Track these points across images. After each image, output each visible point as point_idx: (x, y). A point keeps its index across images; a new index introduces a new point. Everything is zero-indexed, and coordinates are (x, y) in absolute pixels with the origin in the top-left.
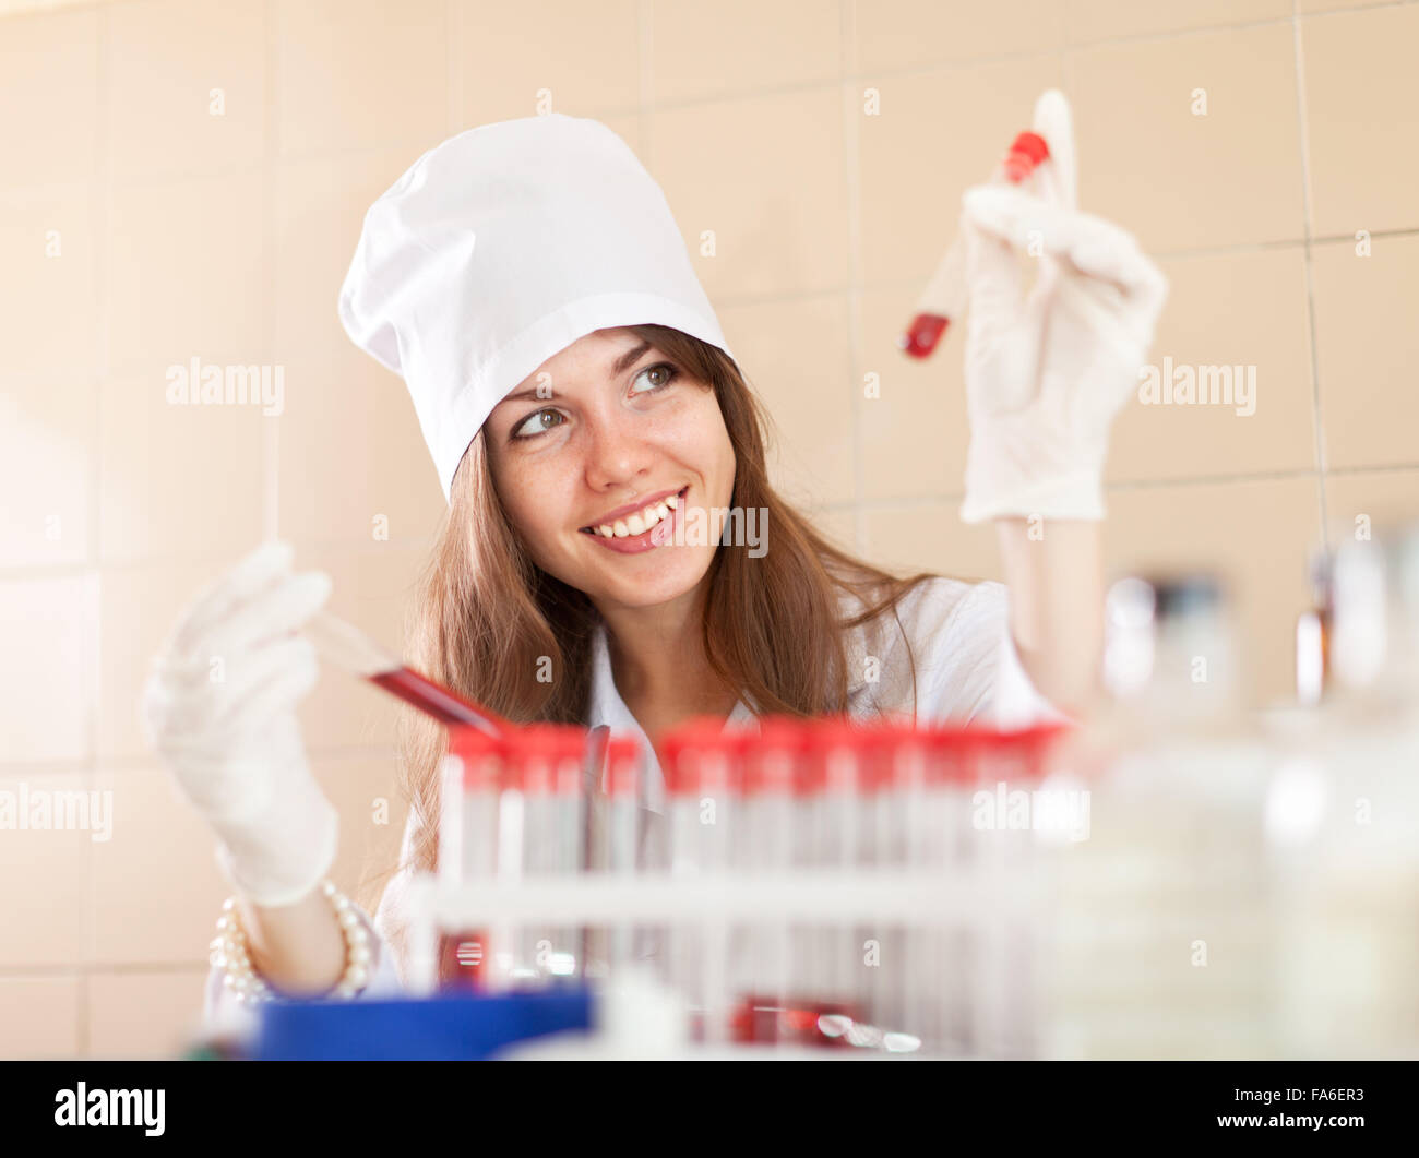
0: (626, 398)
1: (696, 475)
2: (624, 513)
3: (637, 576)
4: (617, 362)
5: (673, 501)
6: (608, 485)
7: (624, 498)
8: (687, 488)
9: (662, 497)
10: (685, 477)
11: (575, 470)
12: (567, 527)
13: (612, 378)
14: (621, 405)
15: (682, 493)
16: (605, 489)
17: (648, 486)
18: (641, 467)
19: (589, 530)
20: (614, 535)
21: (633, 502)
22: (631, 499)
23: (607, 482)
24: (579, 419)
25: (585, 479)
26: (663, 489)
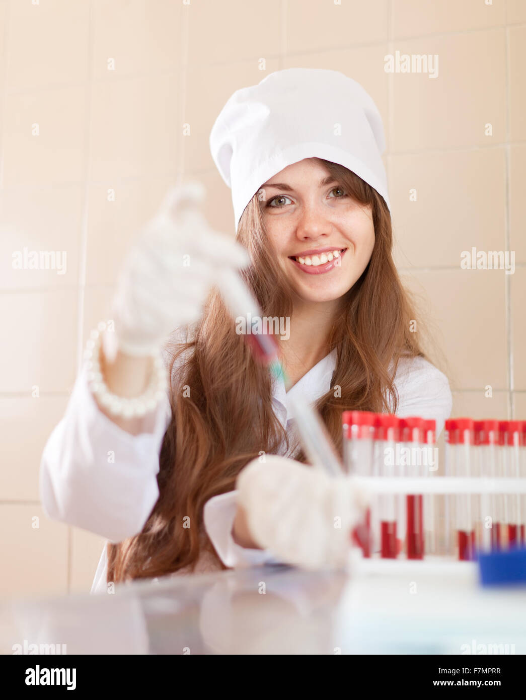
0: (325, 199)
1: (352, 245)
2: (311, 254)
3: (311, 286)
4: (323, 180)
5: (337, 254)
6: (306, 238)
7: (313, 246)
8: (346, 249)
9: (331, 250)
10: (346, 244)
11: (292, 227)
12: (283, 254)
13: (320, 187)
14: (322, 202)
15: (343, 251)
16: (304, 239)
17: (326, 243)
18: (323, 233)
19: (294, 258)
20: (304, 264)
21: (317, 249)
22: (316, 247)
23: (306, 236)
24: (300, 204)
25: (296, 232)
26: (333, 246)
